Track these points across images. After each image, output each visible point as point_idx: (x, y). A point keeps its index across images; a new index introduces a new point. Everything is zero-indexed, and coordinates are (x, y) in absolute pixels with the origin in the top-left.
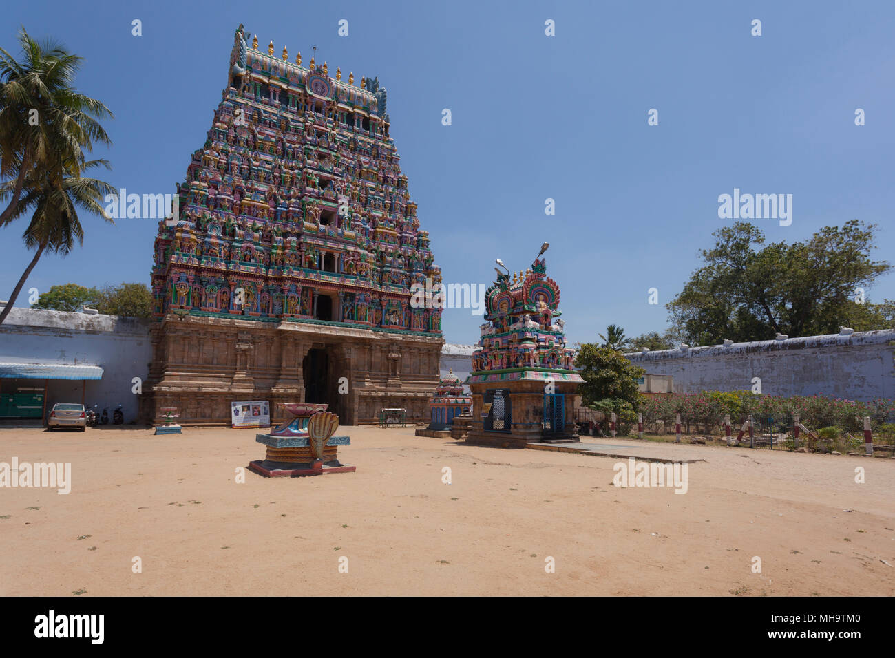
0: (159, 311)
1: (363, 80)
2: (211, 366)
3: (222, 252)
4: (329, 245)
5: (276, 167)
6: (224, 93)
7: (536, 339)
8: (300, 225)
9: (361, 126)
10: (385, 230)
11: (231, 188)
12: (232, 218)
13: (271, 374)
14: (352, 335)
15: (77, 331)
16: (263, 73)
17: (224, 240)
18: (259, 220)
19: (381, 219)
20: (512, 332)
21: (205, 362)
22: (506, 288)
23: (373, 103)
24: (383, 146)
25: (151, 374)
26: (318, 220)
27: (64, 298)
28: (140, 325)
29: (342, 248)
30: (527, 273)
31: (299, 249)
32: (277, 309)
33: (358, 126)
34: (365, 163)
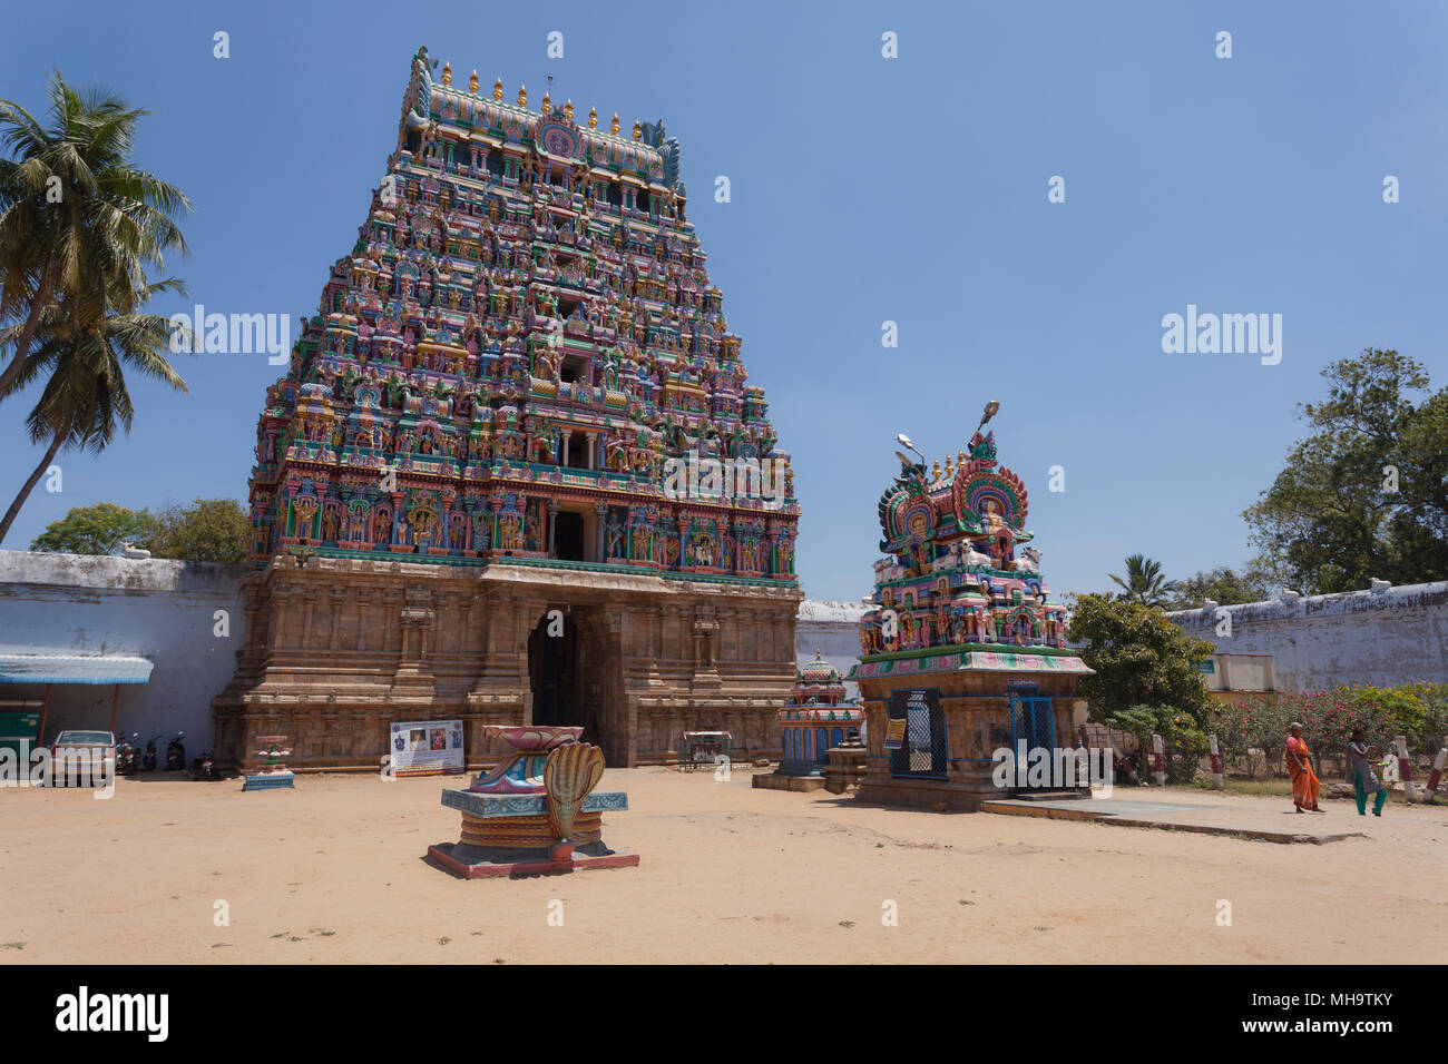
0: (260, 550)
1: (637, 127)
2: (354, 653)
3: (381, 437)
4: (578, 418)
5: (479, 282)
6: (391, 161)
7: (986, 587)
8: (523, 384)
9: (635, 205)
10: (681, 388)
11: (398, 322)
12: (400, 375)
13: (467, 667)
14: (624, 587)
15: (110, 592)
16: (459, 124)
17: (385, 415)
18: (450, 378)
19: (674, 368)
20: (938, 575)
21: (344, 645)
22: (919, 489)
23: (656, 164)
24: (675, 237)
25: (240, 670)
26: (557, 373)
27: (90, 531)
28: (224, 577)
29: (602, 423)
30: (960, 459)
31: (522, 428)
32: (480, 542)
33: (629, 205)
34: (642, 268)
